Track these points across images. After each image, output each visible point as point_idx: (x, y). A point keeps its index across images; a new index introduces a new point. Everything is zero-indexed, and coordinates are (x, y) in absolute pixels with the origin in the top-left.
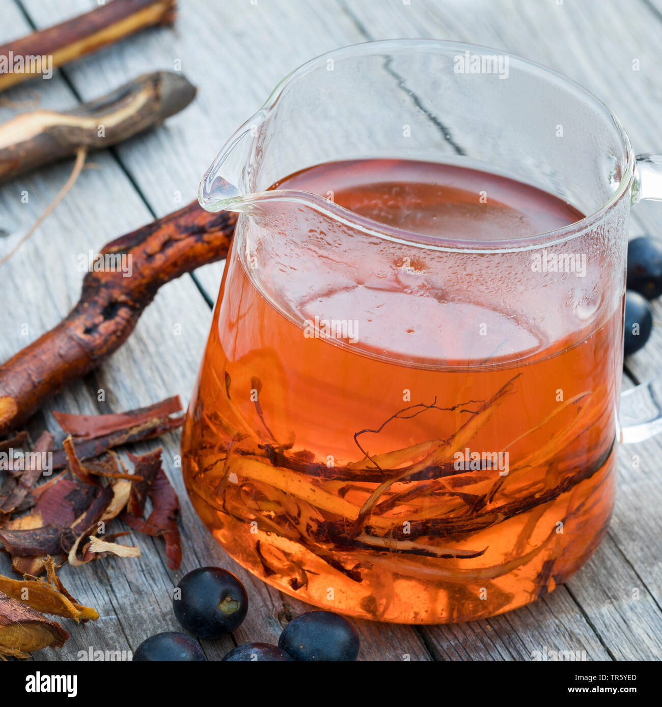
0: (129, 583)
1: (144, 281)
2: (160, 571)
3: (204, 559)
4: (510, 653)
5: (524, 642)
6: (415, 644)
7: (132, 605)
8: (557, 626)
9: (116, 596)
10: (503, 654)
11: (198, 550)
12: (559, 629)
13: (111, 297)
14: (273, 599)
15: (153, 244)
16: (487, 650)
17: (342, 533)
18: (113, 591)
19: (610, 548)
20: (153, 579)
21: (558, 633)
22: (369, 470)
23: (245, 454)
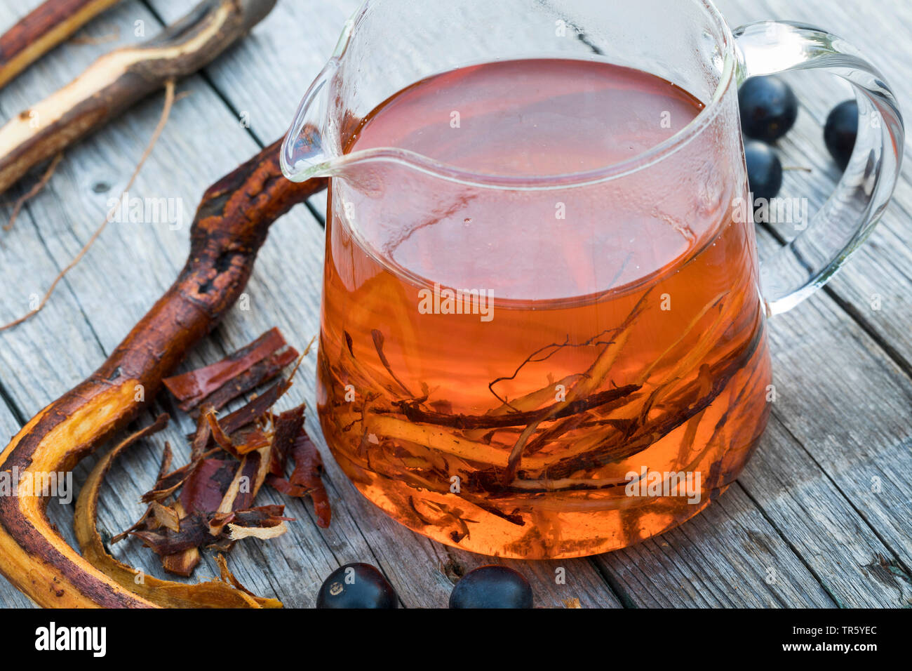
0: (287, 560)
1: (252, 224)
2: (317, 541)
3: (360, 518)
4: (690, 568)
5: (703, 552)
6: (591, 575)
7: (293, 585)
8: (734, 527)
9: (275, 578)
10: (683, 570)
11: (352, 509)
12: (737, 531)
13: (221, 247)
14: (438, 550)
15: (254, 185)
16: (666, 568)
17: (494, 481)
18: (272, 573)
19: (776, 428)
20: (311, 551)
21: (736, 535)
22: (510, 415)
23: (380, 412)
